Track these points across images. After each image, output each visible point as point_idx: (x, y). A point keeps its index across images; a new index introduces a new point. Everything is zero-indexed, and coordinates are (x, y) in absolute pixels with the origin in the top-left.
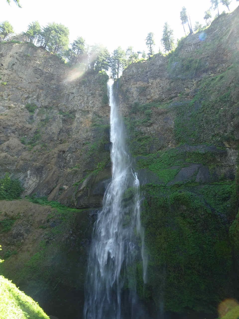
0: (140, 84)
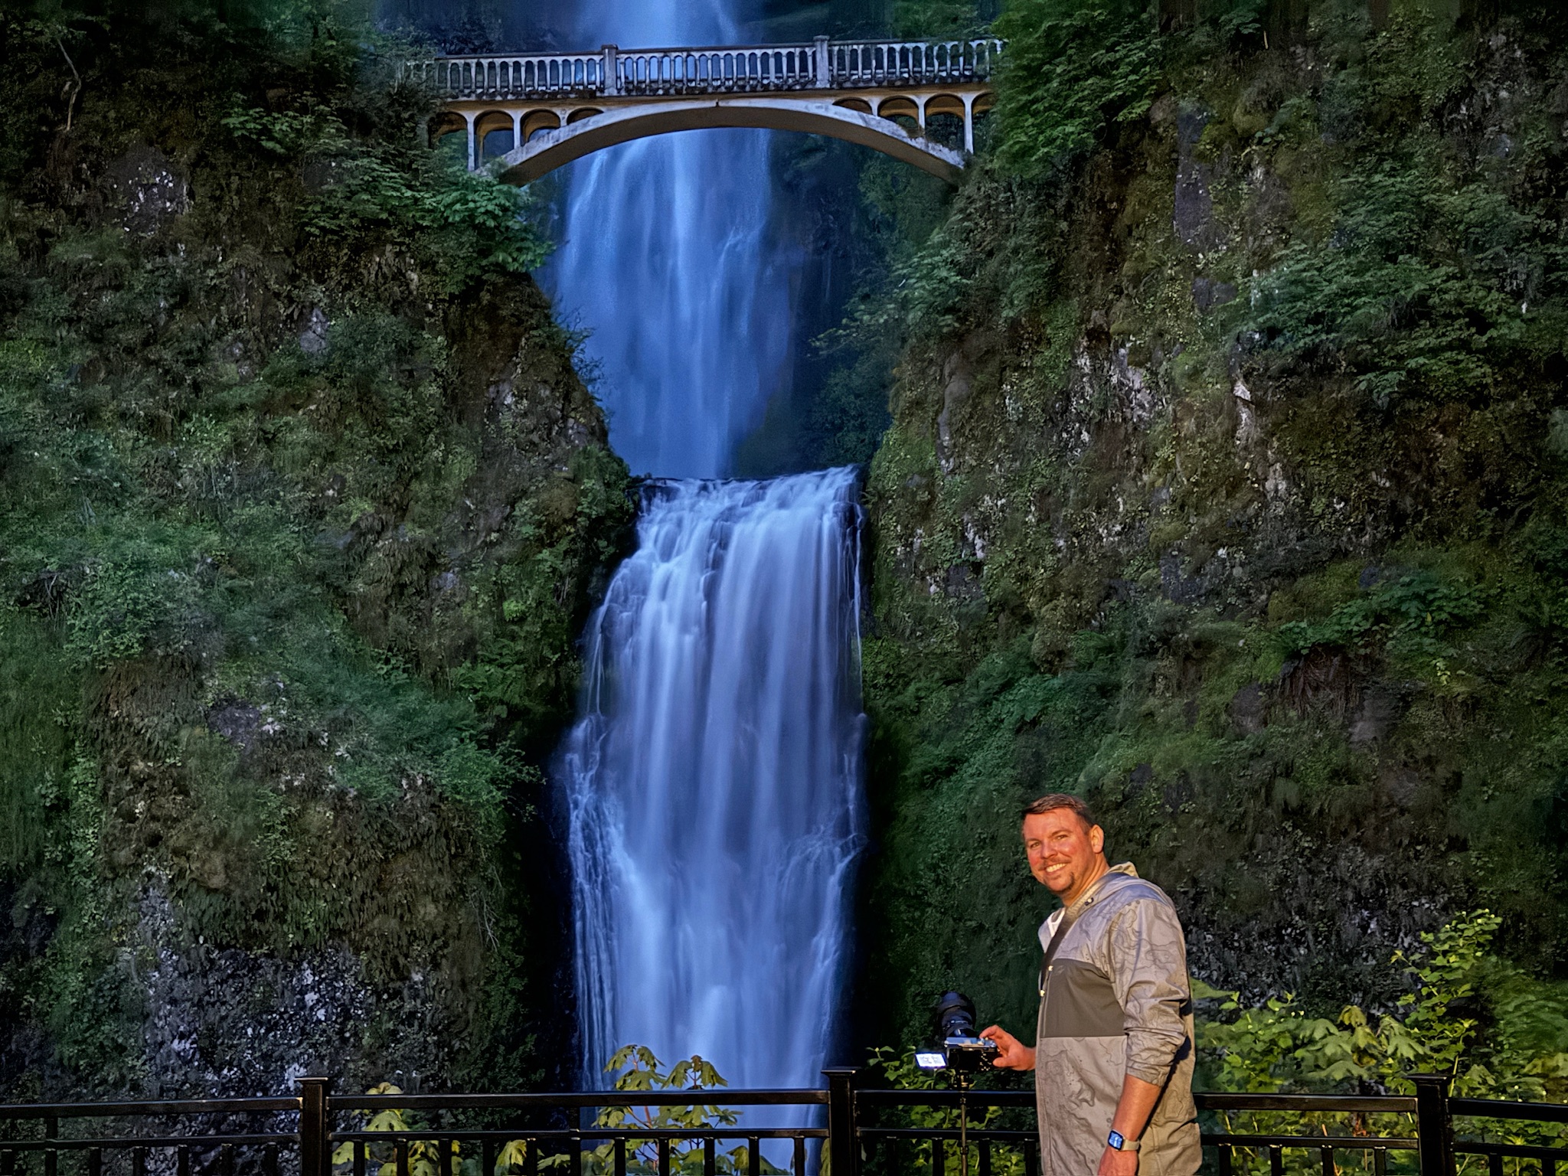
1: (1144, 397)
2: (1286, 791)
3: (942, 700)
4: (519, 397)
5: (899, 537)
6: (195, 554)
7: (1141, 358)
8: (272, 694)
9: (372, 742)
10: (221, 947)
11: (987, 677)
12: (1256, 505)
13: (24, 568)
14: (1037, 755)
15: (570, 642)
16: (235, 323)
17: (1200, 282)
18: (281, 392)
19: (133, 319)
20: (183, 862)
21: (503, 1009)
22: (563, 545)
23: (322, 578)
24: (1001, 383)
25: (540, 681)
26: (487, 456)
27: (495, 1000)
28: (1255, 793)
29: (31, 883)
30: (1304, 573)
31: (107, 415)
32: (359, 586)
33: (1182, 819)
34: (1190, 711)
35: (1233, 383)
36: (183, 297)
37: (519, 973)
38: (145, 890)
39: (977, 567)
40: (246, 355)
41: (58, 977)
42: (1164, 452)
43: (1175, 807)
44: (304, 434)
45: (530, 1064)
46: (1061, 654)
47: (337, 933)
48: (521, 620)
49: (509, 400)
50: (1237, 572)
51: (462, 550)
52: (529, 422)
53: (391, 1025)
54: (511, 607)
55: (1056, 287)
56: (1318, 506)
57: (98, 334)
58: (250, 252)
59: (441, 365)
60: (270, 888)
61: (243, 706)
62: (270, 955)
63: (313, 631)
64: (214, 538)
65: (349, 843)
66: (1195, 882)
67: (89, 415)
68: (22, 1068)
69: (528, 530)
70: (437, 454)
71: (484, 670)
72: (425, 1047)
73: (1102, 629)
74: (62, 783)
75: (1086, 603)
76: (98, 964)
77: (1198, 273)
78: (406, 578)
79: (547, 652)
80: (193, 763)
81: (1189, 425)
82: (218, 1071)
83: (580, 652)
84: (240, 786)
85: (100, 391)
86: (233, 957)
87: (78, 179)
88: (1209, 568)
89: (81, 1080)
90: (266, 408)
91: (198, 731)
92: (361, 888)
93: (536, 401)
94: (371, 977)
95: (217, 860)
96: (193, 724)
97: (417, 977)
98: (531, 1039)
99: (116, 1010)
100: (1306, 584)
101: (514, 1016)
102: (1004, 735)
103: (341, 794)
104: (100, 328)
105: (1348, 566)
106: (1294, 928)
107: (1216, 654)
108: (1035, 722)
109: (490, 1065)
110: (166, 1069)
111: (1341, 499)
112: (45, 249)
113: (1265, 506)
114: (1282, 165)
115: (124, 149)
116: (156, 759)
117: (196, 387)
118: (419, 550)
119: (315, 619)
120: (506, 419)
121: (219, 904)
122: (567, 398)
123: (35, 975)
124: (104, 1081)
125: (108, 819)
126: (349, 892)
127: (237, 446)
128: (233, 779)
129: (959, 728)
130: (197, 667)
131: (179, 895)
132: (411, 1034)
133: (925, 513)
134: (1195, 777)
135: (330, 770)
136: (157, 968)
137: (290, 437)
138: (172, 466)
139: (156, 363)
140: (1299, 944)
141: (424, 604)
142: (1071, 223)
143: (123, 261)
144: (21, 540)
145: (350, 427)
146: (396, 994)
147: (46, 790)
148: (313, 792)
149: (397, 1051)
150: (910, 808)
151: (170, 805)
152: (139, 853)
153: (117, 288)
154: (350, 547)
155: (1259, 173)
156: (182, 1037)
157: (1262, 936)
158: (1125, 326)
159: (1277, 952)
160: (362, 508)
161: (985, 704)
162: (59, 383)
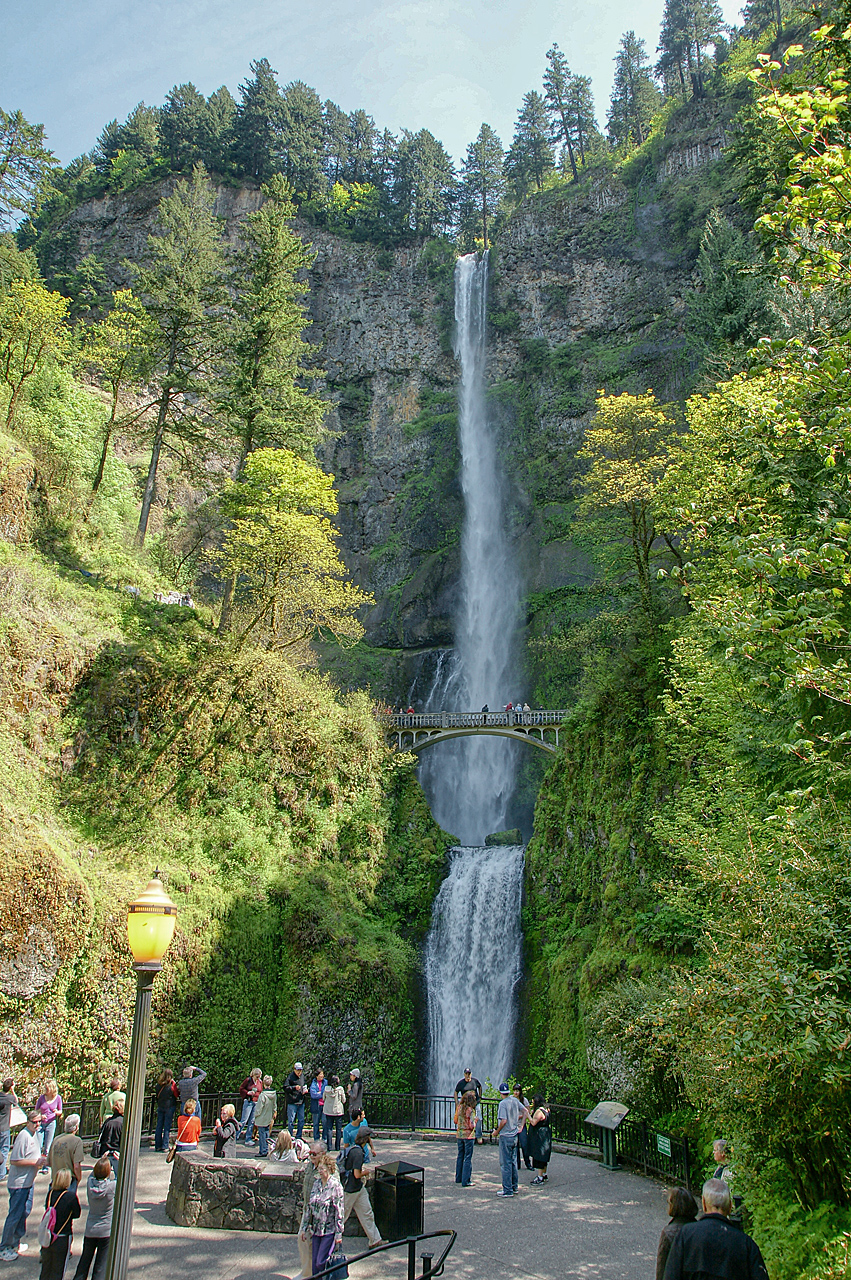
0: (548, 278)
5: (534, 874)
15: (428, 906)
38: (303, 988)
39: (559, 885)
62: (338, 1009)
83: (432, 909)
86: (328, 1009)
97: (381, 1017)
109: (402, 1046)
110: (308, 1043)
133: (542, 867)
156: (313, 1033)
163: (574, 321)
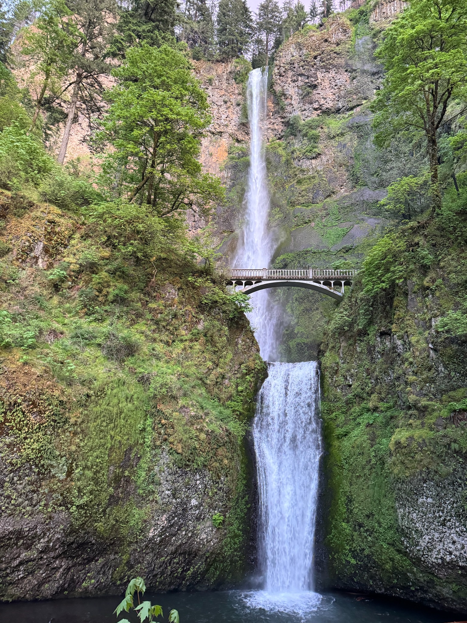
0: (302, 81)
1: (401, 347)
2: (455, 446)
3: (342, 418)
4: (243, 341)
5: (330, 378)
6: (175, 372)
7: (401, 338)
8: (193, 405)
9: (214, 418)
10: (179, 468)
11: (354, 412)
12: (436, 373)
13: (140, 373)
14: (373, 432)
15: (253, 397)
16: (185, 322)
17: (416, 321)
18: (194, 337)
19: (165, 320)
20: (172, 446)
21: (241, 488)
22: (252, 375)
23: (201, 379)
24: (355, 343)
25: (246, 406)
26: (235, 354)
27: (239, 485)
28: (445, 446)
29: (135, 448)
30: (450, 391)
31: (158, 340)
32: (208, 382)
33: (423, 452)
34: (423, 424)
35: (428, 344)
36: (175, 316)
37: (244, 479)
38: (162, 452)
39: (350, 386)
40: (187, 329)
41: (140, 472)
42: (411, 360)
43: (422, 448)
44: (198, 347)
45: (247, 503)
46: (377, 408)
47: (205, 466)
48: (242, 392)
49: (240, 342)
50: (432, 389)
51: (229, 375)
52: (245, 347)
53: (216, 490)
54: (240, 388)
55: (370, 322)
56: (453, 374)
57: (157, 323)
58: (189, 307)
59: (226, 333)
60: (191, 453)
61: (187, 408)
62: (190, 471)
63: (200, 392)
64: (179, 369)
65: (209, 444)
66: (428, 468)
67: (155, 340)
68: (129, 495)
69: (245, 371)
70: (225, 353)
71: (233, 404)
72: (223, 497)
73: (387, 402)
74: (144, 424)
75: (383, 395)
76: (150, 470)
77: (416, 318)
78: (218, 380)
79: (248, 399)
80: (175, 421)
81: (417, 353)
82: (176, 499)
83: (256, 400)
84: (186, 427)
85: (156, 335)
86: (182, 471)
87: (155, 291)
88: (424, 388)
89: (144, 499)
90: (191, 340)
91: (177, 413)
92: (211, 455)
93: (246, 342)
94: (212, 478)
95: (180, 446)
96: (176, 411)
97: (222, 479)
98: (247, 496)
99: (153, 482)
100: (451, 393)
101: (244, 489)
102: (362, 427)
103: (208, 431)
104: (157, 321)
105: (462, 390)
106: (458, 482)
107: (429, 409)
108: (372, 424)
109: (237, 503)
110: (164, 498)
111: (458, 373)
112: (147, 304)
113: (439, 374)
114: (437, 294)
115: (165, 284)
116: (167, 420)
117: (177, 335)
118: (221, 374)
119: (200, 388)
120: (239, 346)
121: (180, 457)
122: (253, 342)
123: (134, 471)
124: (149, 500)
125: (155, 434)
126: (208, 456)
127: (184, 349)
128: (184, 425)
129: (347, 424)
130: (177, 398)
131: (170, 454)
132: (221, 493)
133: (336, 372)
134: (427, 441)
135: (205, 424)
136: (164, 472)
137: (195, 347)
138: (171, 352)
139: (169, 330)
140: (459, 487)
141: (221, 386)
142: (374, 308)
143: (163, 308)
144: (139, 367)
145: (208, 346)
146: (217, 483)
147: (140, 426)
148: (201, 430)
149: (217, 497)
150: (336, 443)
151: (170, 431)
152: (161, 443)
153: (161, 313)
154: (207, 372)
155: (431, 296)
156: (168, 490)
157: (449, 484)
158: (396, 330)
159: (453, 489)
160: (210, 364)
161: (355, 419)
162: (149, 333)
163: (316, 105)
